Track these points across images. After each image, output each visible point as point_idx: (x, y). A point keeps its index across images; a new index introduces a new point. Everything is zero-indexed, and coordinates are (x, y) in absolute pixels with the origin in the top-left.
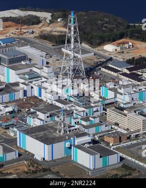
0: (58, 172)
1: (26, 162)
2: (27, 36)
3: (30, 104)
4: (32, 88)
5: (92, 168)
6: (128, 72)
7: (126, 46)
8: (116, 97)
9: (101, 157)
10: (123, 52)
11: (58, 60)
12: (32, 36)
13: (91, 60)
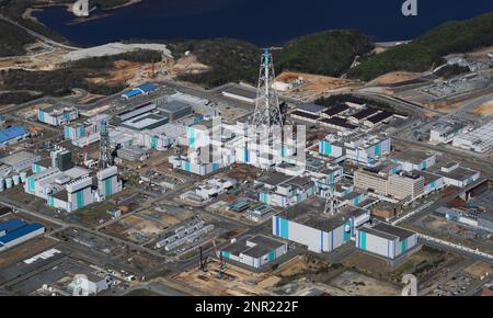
1: (301, 257)
3: (242, 173)
5: (392, 256)
6: (329, 117)
8: (344, 153)
9: (400, 240)
10: (298, 90)
11: (228, 108)
12: (169, 78)
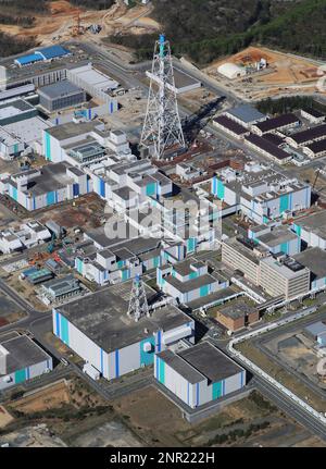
0: (127, 417)
1: (67, 383)
2: (88, 40)
3: (85, 214)
4: (89, 178)
5: (192, 405)
6: (260, 133)
7: (257, 65)
8: (238, 202)
9: (209, 382)
10: (250, 80)
11: (138, 99)
12: (97, 38)
13: (195, 98)
